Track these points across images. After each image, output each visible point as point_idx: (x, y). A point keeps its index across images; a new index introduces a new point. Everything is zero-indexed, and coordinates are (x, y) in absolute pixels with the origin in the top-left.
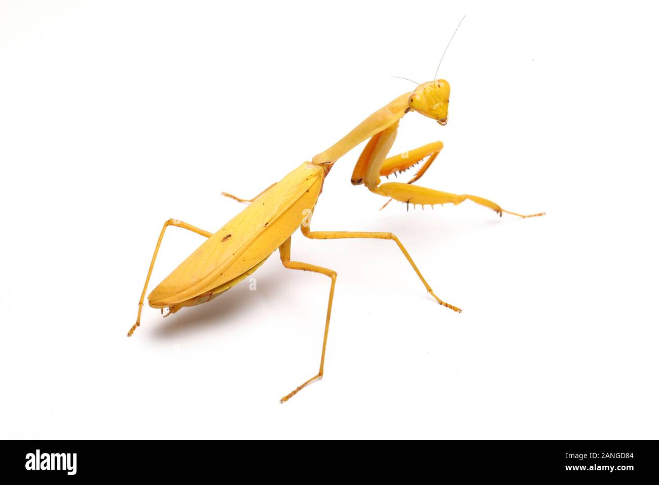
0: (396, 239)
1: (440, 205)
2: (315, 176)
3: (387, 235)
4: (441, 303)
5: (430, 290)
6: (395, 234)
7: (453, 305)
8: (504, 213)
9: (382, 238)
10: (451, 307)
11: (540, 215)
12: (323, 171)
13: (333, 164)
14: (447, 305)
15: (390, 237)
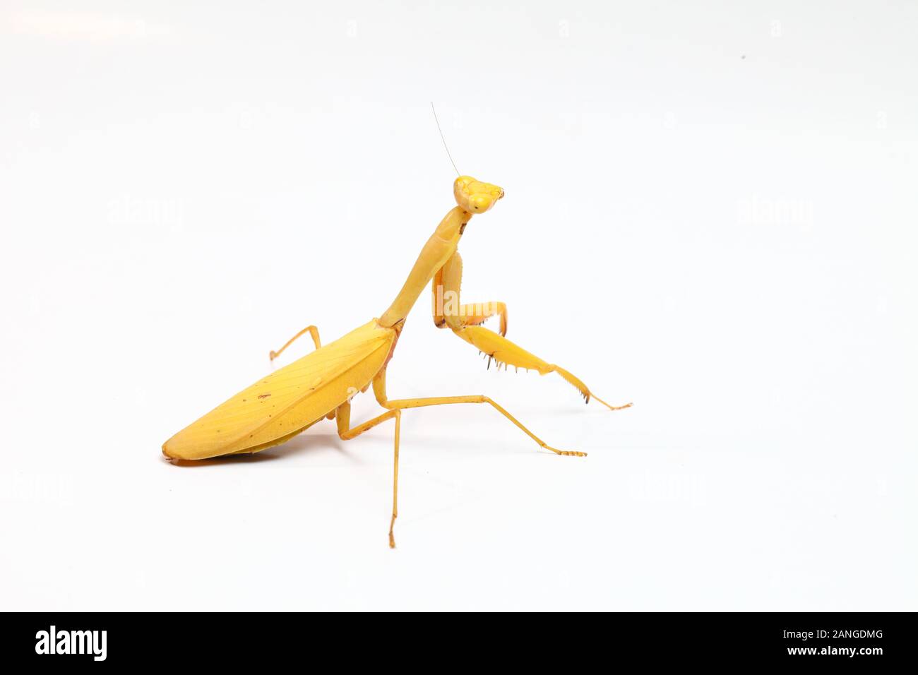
0: (490, 401)
1: (525, 370)
3: (478, 398)
4: (560, 453)
5: (543, 445)
6: (487, 395)
7: (575, 450)
8: (591, 398)
9: (473, 402)
10: (573, 454)
11: (628, 406)
14: (567, 454)
15: (482, 400)
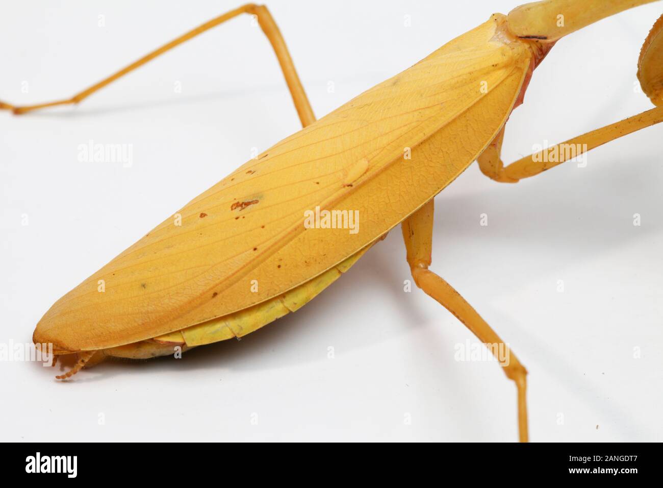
2: (506, 66)
12: (530, 55)
13: (553, 43)
